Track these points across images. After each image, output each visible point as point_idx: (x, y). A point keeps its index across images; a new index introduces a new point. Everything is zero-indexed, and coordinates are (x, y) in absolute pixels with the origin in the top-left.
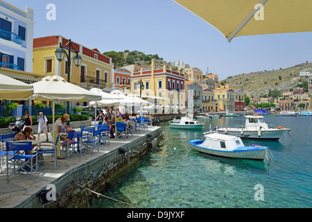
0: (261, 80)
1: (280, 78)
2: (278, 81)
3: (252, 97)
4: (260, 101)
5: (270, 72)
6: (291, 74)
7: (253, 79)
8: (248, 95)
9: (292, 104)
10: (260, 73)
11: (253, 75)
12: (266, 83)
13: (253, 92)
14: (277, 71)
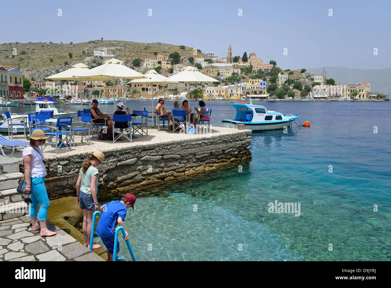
0: (45, 56)
1: (71, 56)
2: (68, 59)
3: (33, 80)
4: (44, 85)
5: (57, 46)
6: (84, 52)
7: (33, 53)
8: (27, 76)
9: (86, 91)
10: (43, 45)
11: (33, 47)
12: (52, 61)
13: (34, 71)
14: (67, 45)
